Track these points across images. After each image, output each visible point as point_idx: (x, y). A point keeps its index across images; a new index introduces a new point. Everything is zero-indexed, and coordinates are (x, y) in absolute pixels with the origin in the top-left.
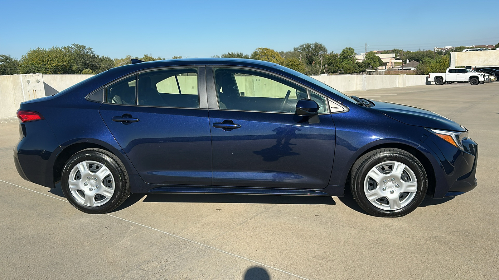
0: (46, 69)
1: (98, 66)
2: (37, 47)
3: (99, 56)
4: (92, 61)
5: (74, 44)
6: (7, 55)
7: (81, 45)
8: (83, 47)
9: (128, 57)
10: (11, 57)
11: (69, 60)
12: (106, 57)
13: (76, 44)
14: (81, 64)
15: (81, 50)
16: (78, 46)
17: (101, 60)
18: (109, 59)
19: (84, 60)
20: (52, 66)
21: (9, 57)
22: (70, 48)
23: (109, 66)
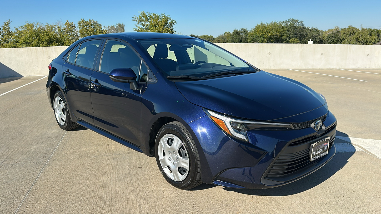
0: (264, 38)
1: (306, 35)
2: (261, 22)
3: (309, 28)
4: (301, 32)
5: (290, 19)
6: (245, 28)
7: (295, 19)
8: (297, 21)
9: (336, 28)
10: (248, 30)
11: (281, 31)
12: (315, 28)
13: (291, 19)
14: (292, 34)
15: (294, 24)
16: (293, 20)
17: (310, 30)
18: (317, 30)
19: (295, 31)
20: (268, 36)
21: (246, 30)
22: (287, 22)
23: (314, 35)
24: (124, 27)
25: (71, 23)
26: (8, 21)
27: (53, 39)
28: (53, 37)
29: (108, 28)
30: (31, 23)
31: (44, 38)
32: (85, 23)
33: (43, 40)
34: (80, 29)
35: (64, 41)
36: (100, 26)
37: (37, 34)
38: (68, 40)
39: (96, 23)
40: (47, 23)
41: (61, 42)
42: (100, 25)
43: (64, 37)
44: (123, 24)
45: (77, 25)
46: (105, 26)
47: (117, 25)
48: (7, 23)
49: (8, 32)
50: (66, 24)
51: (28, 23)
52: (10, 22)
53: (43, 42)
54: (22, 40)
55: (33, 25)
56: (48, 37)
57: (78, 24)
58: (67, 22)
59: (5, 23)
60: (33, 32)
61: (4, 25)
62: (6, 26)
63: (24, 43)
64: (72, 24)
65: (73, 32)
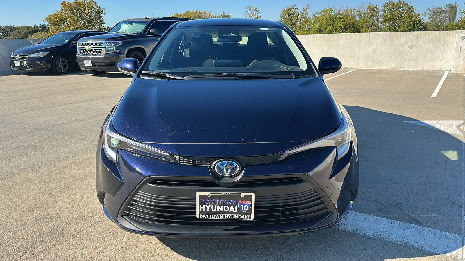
24: (456, 9)
25: (375, 5)
26: (307, 6)
27: (349, 25)
28: (349, 24)
29: (433, 10)
30: (329, 7)
31: (339, 24)
32: (393, 5)
33: (337, 27)
34: (384, 12)
35: (361, 28)
36: (411, 9)
37: (333, 20)
38: (366, 27)
39: (407, 5)
40: (347, 7)
41: (357, 29)
42: (412, 7)
43: (362, 23)
44: (456, 4)
45: (381, 9)
46: (428, 9)
47: (446, 6)
48: (305, 9)
49: (306, 18)
50: (369, 7)
51: (327, 7)
52: (309, 7)
53: (337, 29)
54: (315, 28)
55: (331, 10)
56: (343, 23)
57: (383, 7)
58: (370, 4)
59: (304, 9)
60: (328, 18)
61: (302, 11)
62: (304, 12)
63: (317, 31)
64: (375, 7)
65: (375, 17)
